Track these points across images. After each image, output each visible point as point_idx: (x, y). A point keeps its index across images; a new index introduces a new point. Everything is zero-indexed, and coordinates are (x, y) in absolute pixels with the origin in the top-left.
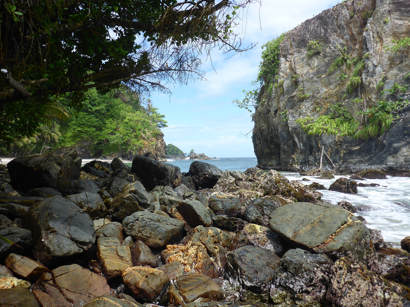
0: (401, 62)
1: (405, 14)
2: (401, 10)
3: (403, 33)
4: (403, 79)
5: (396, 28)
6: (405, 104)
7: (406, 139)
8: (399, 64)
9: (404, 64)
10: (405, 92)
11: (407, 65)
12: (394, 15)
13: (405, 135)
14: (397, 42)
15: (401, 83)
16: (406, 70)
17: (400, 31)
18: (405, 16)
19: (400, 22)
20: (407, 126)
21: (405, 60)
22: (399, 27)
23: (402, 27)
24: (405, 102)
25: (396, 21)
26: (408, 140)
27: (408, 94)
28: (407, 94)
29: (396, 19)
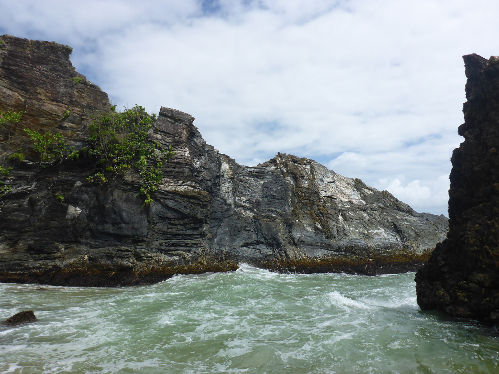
0: (6, 139)
1: (16, 85)
2: (12, 79)
3: (11, 106)
4: (6, 159)
5: (4, 97)
6: (6, 190)
7: (4, 233)
8: (3, 140)
9: (9, 142)
10: (7, 175)
11: (12, 144)
12: (2, 81)
13: (3, 228)
14: (4, 115)
15: (3, 163)
16: (11, 150)
17: (8, 102)
18: (15, 87)
19: (9, 92)
20: (6, 218)
21: (11, 138)
22: (8, 97)
23: (11, 98)
24: (6, 187)
25: (5, 90)
26: (6, 235)
27: (11, 179)
28: (9, 178)
29: (4, 87)
